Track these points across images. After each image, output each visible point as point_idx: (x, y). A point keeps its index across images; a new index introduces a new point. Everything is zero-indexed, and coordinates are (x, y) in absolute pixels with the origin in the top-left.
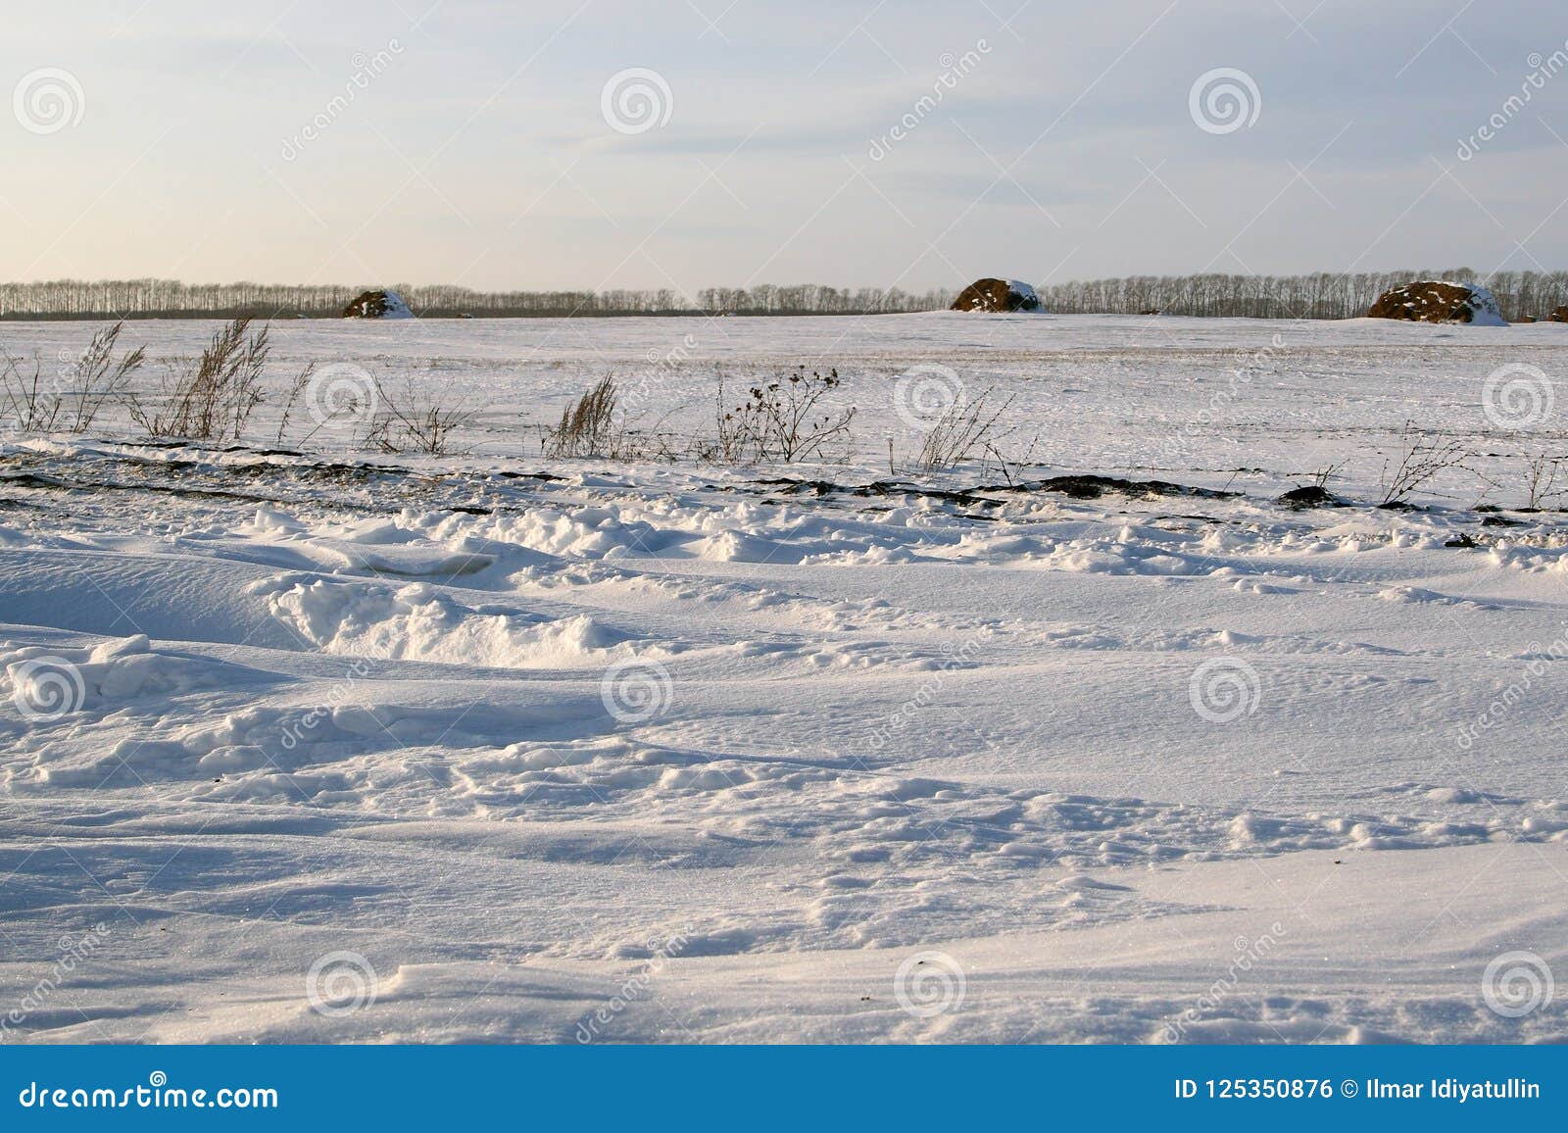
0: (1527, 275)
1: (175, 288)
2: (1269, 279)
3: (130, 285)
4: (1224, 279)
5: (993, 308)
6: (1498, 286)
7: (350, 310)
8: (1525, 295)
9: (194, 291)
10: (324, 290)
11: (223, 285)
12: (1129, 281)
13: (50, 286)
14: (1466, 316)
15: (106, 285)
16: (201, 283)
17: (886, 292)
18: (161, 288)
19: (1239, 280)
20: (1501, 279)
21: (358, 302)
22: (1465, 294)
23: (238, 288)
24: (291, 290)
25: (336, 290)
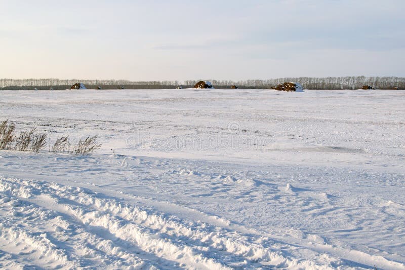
0: (377, 77)
1: (58, 80)
2: (318, 78)
3: (47, 80)
4: (307, 78)
5: (202, 88)
6: (370, 80)
7: (72, 87)
8: (376, 82)
9: (62, 81)
10: (94, 81)
11: (69, 79)
12: (285, 79)
13: (27, 80)
14: (294, 90)
15: (41, 80)
16: (64, 79)
17: (228, 81)
18: (54, 80)
19: (311, 78)
20: (371, 79)
21: (74, 86)
22: (295, 85)
23: (73, 80)
24: (86, 81)
25: (97, 81)
